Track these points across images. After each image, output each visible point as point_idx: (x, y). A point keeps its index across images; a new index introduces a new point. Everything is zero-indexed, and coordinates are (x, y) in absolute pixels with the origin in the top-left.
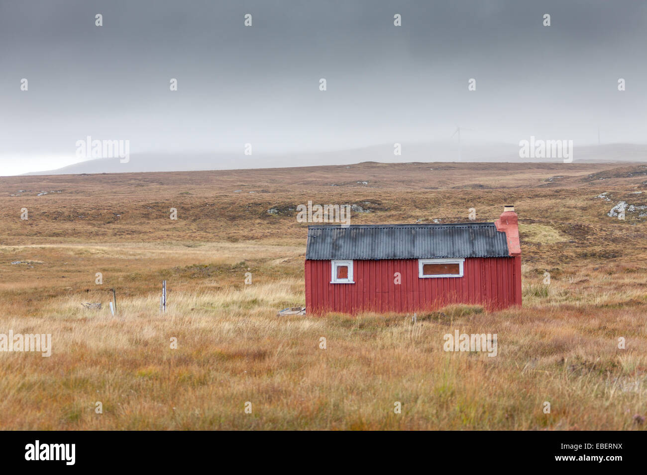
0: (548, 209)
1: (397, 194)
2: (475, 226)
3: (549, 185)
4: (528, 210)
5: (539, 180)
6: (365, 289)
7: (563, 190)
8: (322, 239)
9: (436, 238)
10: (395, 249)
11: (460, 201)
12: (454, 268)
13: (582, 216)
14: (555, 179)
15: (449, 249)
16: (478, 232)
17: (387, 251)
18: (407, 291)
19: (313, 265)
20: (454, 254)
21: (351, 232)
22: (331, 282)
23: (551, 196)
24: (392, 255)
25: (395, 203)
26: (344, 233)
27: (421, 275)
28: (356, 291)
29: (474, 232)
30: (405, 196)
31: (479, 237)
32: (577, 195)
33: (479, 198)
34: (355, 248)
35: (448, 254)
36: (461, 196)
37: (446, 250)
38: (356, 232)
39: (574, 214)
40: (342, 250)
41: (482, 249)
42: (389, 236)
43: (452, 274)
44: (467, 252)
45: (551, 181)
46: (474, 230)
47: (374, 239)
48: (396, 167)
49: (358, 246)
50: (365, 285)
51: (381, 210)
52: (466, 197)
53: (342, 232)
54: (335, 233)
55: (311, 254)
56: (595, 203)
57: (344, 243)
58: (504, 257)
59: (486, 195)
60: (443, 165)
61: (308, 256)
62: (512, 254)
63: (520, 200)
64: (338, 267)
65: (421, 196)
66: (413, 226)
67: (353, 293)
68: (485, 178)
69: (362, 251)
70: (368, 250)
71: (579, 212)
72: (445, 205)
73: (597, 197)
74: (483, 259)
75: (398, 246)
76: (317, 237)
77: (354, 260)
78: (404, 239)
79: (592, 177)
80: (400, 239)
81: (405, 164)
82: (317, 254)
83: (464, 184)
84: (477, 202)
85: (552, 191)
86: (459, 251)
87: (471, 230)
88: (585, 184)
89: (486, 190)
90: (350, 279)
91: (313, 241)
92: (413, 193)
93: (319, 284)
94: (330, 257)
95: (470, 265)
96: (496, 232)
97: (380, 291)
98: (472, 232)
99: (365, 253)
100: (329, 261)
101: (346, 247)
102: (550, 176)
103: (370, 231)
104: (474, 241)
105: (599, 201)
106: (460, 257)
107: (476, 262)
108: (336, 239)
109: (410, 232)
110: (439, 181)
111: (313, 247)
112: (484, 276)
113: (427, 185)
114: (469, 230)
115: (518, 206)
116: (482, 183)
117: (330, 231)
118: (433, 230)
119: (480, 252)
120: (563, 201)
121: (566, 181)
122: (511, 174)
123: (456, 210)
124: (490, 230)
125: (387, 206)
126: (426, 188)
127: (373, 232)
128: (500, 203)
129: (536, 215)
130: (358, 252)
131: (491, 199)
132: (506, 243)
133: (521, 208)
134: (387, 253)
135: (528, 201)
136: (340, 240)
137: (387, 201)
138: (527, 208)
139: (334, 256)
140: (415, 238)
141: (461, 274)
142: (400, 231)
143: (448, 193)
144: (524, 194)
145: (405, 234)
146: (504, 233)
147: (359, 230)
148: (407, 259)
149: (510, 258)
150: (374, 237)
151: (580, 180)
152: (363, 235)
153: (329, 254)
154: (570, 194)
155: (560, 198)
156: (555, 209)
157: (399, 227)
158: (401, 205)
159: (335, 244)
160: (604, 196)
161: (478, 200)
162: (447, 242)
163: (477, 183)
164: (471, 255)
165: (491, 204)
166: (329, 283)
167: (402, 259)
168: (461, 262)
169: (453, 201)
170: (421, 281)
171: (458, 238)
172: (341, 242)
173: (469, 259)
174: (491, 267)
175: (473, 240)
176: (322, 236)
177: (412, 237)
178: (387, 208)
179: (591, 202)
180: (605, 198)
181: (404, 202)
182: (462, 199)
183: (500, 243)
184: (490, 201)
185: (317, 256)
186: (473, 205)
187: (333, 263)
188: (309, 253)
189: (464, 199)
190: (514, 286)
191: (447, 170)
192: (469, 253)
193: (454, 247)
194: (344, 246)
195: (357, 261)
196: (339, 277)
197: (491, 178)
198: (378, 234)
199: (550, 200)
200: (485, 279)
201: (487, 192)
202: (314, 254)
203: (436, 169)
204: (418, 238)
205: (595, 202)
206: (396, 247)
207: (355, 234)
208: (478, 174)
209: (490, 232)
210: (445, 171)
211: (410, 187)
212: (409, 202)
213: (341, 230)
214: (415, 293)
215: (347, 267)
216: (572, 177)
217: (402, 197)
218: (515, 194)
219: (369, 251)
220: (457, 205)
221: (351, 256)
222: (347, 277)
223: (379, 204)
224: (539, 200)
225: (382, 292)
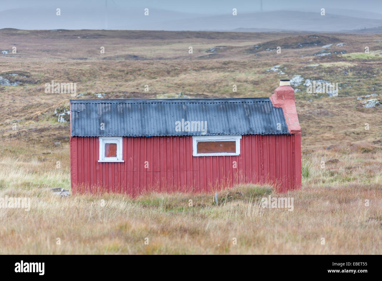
0: (216, 83)
1: (48, 65)
2: (249, 101)
3: (211, 57)
4: (194, 84)
5: (200, 51)
6: (135, 168)
7: (232, 62)
8: (87, 114)
9: (209, 114)
10: (166, 125)
11: (119, 73)
12: (231, 146)
13: (254, 91)
14: (217, 49)
15: (224, 126)
16: (253, 107)
17: (159, 127)
18: (180, 169)
19: (80, 142)
20: (230, 131)
21: (117, 107)
22: (99, 161)
23: (219, 68)
24: (164, 132)
25: (46, 75)
26: (110, 108)
27: (195, 154)
28: (126, 170)
29: (249, 107)
30: (56, 67)
31: (255, 113)
32: (248, 68)
33: (139, 70)
34: (124, 124)
35: (224, 131)
36: (119, 67)
37: (221, 126)
38: (123, 108)
39: (245, 89)
40: (110, 127)
41: (260, 126)
42: (159, 112)
43: (228, 152)
44: (245, 129)
45: (213, 52)
46: (249, 105)
47: (143, 115)
48: (39, 35)
49: (126, 122)
50: (135, 164)
51: (30, 82)
52: (125, 69)
53: (108, 107)
54: (101, 109)
55: (77, 131)
56: (268, 77)
57: (111, 118)
58: (284, 135)
59: (147, 67)
60: (91, 33)
61: (74, 132)
62: (292, 131)
63: (185, 73)
64: (106, 145)
65: (74, 67)
66: (184, 101)
67: (122, 173)
68: (139, 48)
69: (131, 127)
70: (138, 126)
71: (250, 87)
72: (102, 78)
73: (270, 69)
74: (261, 136)
75: (170, 123)
76: (81, 112)
77: (123, 137)
78: (175, 114)
79: (258, 48)
80: (170, 114)
81: (49, 31)
82: (83, 130)
83: (116, 54)
84: (138, 74)
85: (220, 63)
86: (235, 128)
87: (245, 106)
88: (251, 55)
89: (145, 61)
90: (119, 158)
91: (77, 116)
92: (66, 64)
93: (86, 163)
94: (98, 133)
95: (247, 143)
96: (272, 107)
97: (152, 171)
98: (246, 108)
99: (135, 129)
100: (96, 138)
101: (114, 124)
102: (212, 46)
103: (137, 106)
104: (250, 117)
105: (273, 75)
106: (237, 134)
107: (253, 139)
108: (102, 115)
109: (180, 107)
110: (89, 51)
111: (78, 123)
112: (262, 154)
113: (74, 55)
114: (243, 105)
115: (183, 79)
116: (136, 53)
117: (94, 106)
118: (205, 106)
119: (258, 129)
120: (233, 75)
121: (229, 52)
122: (168, 44)
123: (114, 84)
124: (265, 105)
125: (36, 78)
126: (74, 59)
127: (141, 107)
128: (163, 76)
129: (203, 90)
130: (127, 128)
131: (152, 72)
132: (284, 120)
133: (186, 82)
134: (159, 129)
135: (194, 73)
136: (107, 117)
137: (37, 73)
138: (193, 82)
139: (102, 133)
140: (187, 114)
141: (238, 152)
142: (170, 106)
143: (105, 64)
144: (189, 66)
145: (176, 109)
146: (280, 109)
147: (126, 105)
148: (181, 137)
149: (290, 135)
150: (142, 112)
151: (244, 51)
152: (131, 110)
153: (96, 131)
154: (239, 67)
155: (229, 71)
156: (224, 84)
157: (168, 102)
158: (53, 77)
159: (101, 119)
160: (277, 69)
161: (139, 73)
162: (222, 118)
163: (131, 53)
164: (248, 132)
165: (153, 77)
166: (96, 162)
167: (175, 136)
168: (238, 140)
169: (110, 73)
170: (195, 160)
171: (232, 114)
172: (108, 118)
173: (246, 136)
174: (269, 145)
175: (248, 116)
176: (87, 111)
177: (184, 112)
178: (36, 81)
179: (263, 76)
180: (279, 71)
181: (56, 74)
182: (120, 71)
183: (278, 119)
184: (151, 73)
185: (83, 132)
186: (133, 78)
187: (101, 140)
188: (75, 129)
189: (123, 71)
190: (293, 165)
191: (97, 38)
192: (246, 130)
193: (230, 123)
194: (112, 122)
195: (126, 138)
196: (107, 155)
197: (146, 48)
198: (147, 109)
199: (218, 72)
200: (263, 157)
201: (148, 64)
202: (80, 131)
203: (84, 37)
204: (190, 114)
205: (267, 75)
206: (167, 124)
207: (121, 109)
208: (131, 43)
209: (266, 108)
210: (94, 40)
211: (56, 57)
212: (62, 74)
213: (107, 105)
214: (188, 172)
215: (115, 145)
216: (235, 47)
217: (53, 68)
218: (179, 66)
219: (139, 128)
220: (114, 78)
221: (120, 132)
222: (116, 156)
223: (27, 76)
224: (206, 73)
225: (153, 172)
